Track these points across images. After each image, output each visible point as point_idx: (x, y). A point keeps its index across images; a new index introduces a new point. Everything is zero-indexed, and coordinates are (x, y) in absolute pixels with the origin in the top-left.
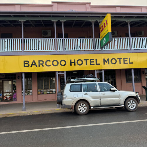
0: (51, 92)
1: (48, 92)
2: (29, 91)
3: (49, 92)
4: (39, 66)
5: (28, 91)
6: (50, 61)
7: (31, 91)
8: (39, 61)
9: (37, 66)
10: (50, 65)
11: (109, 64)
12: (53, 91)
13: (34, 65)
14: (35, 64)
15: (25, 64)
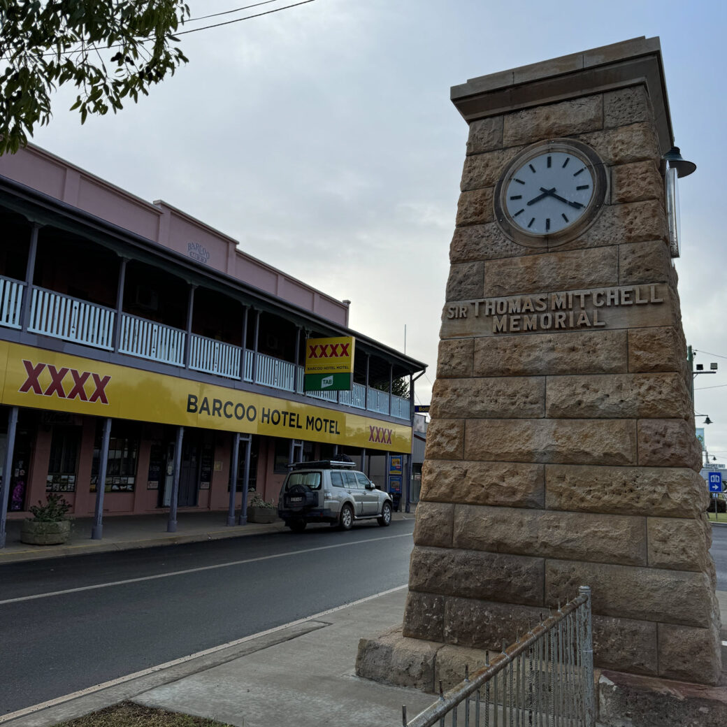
0: (122, 487)
1: (115, 487)
2: (66, 477)
3: (119, 485)
4: (214, 414)
5: (63, 477)
6: (232, 404)
7: (73, 477)
8: (215, 401)
9: (209, 414)
10: (231, 416)
11: (313, 429)
12: (127, 484)
13: (205, 409)
14: (207, 409)
15: (190, 403)
